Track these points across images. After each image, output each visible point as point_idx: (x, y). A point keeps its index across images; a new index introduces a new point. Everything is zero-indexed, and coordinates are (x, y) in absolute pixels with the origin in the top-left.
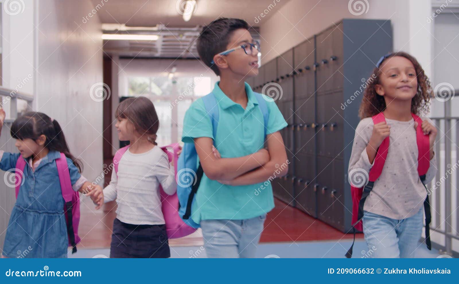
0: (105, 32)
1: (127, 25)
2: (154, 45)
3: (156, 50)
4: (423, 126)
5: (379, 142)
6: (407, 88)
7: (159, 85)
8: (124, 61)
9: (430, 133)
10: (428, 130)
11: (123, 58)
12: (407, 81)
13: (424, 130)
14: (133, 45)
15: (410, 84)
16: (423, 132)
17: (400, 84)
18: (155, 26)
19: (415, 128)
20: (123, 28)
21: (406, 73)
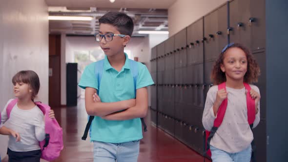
0: (51, 14)
1: (68, 8)
2: (90, 25)
3: (91, 29)
4: (251, 93)
5: (220, 102)
6: (239, 72)
7: (96, 57)
8: (70, 38)
9: (256, 98)
10: (255, 96)
11: (68, 35)
12: (239, 68)
13: (252, 96)
14: (75, 25)
15: (241, 69)
16: (252, 97)
17: (234, 69)
18: (89, 9)
19: (246, 94)
20: (65, 10)
21: (240, 61)
